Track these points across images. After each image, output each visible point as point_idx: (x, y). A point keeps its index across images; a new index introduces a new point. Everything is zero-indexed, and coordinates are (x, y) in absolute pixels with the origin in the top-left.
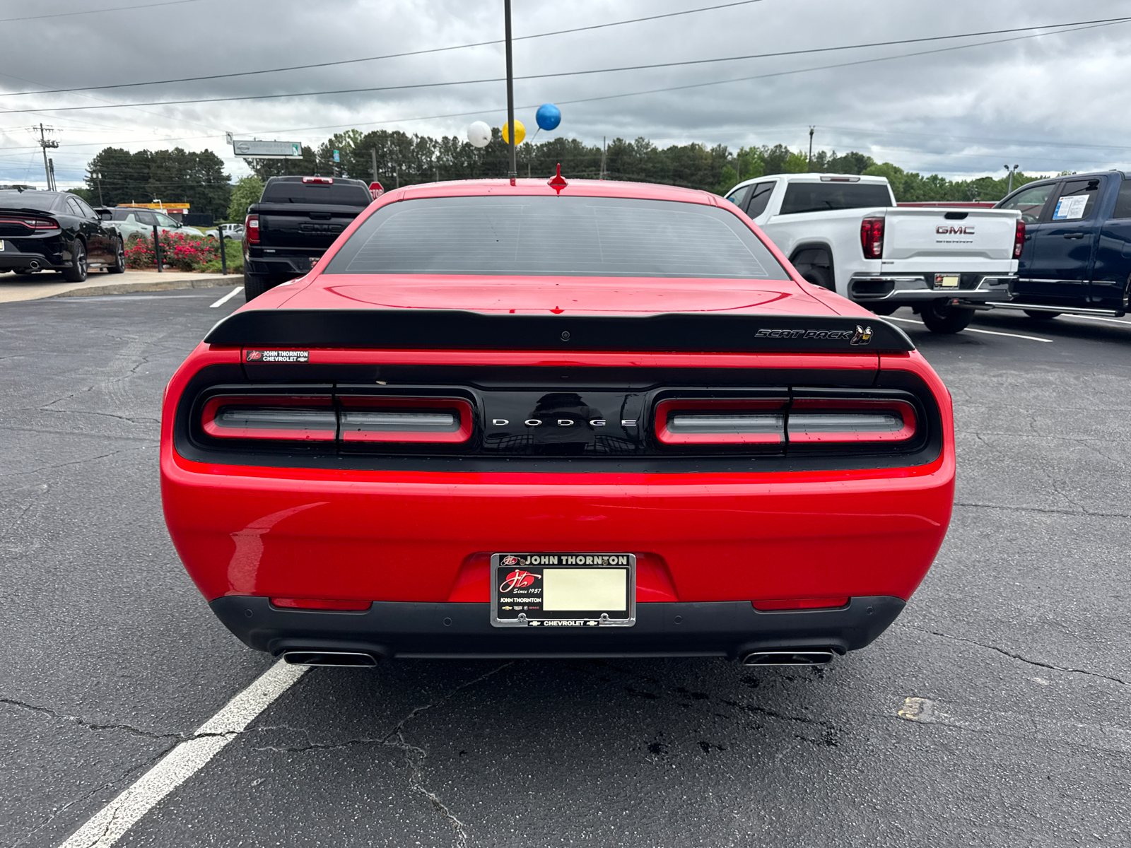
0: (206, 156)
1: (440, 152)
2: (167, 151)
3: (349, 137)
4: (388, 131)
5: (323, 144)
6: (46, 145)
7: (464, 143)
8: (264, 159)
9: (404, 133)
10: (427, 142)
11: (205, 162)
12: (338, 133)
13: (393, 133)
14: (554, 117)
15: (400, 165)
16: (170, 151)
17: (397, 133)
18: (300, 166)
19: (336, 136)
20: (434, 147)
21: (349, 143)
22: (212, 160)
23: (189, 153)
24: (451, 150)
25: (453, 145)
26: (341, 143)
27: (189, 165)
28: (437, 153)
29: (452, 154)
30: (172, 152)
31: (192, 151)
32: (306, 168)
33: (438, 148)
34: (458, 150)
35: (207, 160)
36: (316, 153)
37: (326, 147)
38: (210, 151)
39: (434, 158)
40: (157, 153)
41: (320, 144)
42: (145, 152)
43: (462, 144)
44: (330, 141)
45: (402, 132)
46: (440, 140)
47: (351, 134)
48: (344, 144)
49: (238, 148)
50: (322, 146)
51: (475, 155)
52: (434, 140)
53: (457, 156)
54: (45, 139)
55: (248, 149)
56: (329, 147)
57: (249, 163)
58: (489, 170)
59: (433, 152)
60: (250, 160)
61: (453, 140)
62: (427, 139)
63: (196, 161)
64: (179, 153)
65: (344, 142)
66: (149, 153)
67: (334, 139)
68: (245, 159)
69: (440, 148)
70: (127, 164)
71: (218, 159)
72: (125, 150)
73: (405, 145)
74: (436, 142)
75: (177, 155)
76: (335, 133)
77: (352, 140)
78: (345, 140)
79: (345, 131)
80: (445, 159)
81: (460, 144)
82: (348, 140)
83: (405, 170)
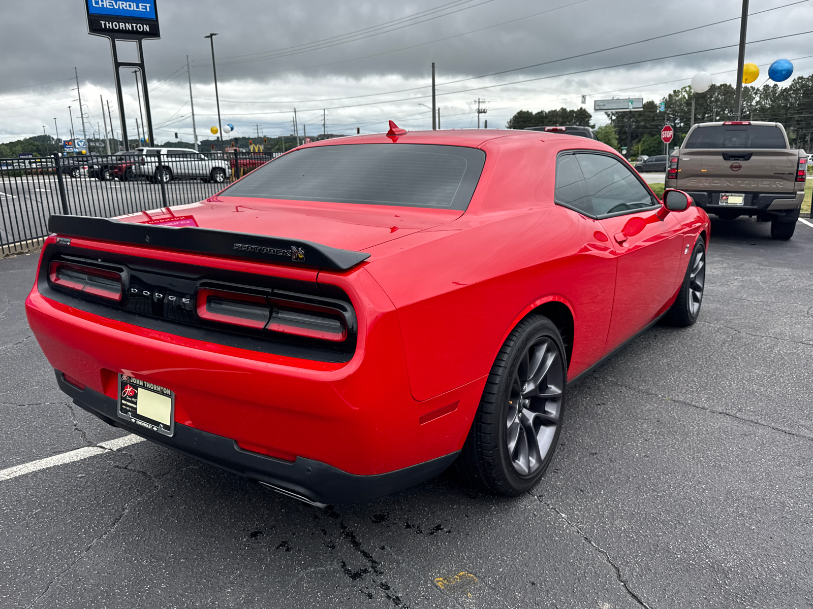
0: (581, 112)
1: (760, 97)
2: (556, 110)
3: (686, 91)
4: (716, 85)
5: (664, 98)
6: (480, 112)
7: (783, 89)
8: (619, 112)
9: (730, 85)
10: (750, 91)
11: (579, 116)
12: (677, 89)
13: (721, 85)
14: (785, 70)
15: (724, 110)
16: (558, 110)
17: (725, 85)
18: (644, 115)
19: (675, 92)
20: (756, 94)
21: (684, 96)
22: (584, 115)
23: (570, 111)
24: (770, 95)
25: (772, 91)
26: (678, 96)
27: (569, 119)
28: (758, 99)
29: (771, 99)
30: (559, 111)
31: (571, 110)
32: (649, 116)
33: (759, 95)
34: (777, 95)
35: (580, 115)
36: (658, 105)
37: (666, 100)
38: (583, 108)
39: (754, 103)
40: (549, 112)
41: (662, 98)
42: (542, 112)
43: (781, 89)
44: (670, 95)
45: (728, 84)
46: (761, 89)
47: (688, 89)
48: (680, 97)
49: (598, 105)
50: (663, 100)
51: (792, 98)
52: (756, 88)
53: (775, 99)
54: (480, 108)
55: (604, 105)
56: (668, 99)
57: (608, 115)
58: (804, 109)
59: (754, 98)
60: (609, 113)
61: (773, 87)
62: (750, 88)
63: (573, 116)
64: (563, 111)
65: (680, 95)
66: (544, 113)
67: (672, 93)
68: (606, 113)
69: (761, 94)
70: (530, 121)
71: (588, 114)
72: (530, 111)
73: (729, 94)
74: (758, 90)
75: (562, 113)
76: (674, 89)
77: (687, 93)
78: (682, 94)
79: (682, 87)
80: (763, 103)
81: (779, 90)
82: (684, 93)
83: (727, 114)
